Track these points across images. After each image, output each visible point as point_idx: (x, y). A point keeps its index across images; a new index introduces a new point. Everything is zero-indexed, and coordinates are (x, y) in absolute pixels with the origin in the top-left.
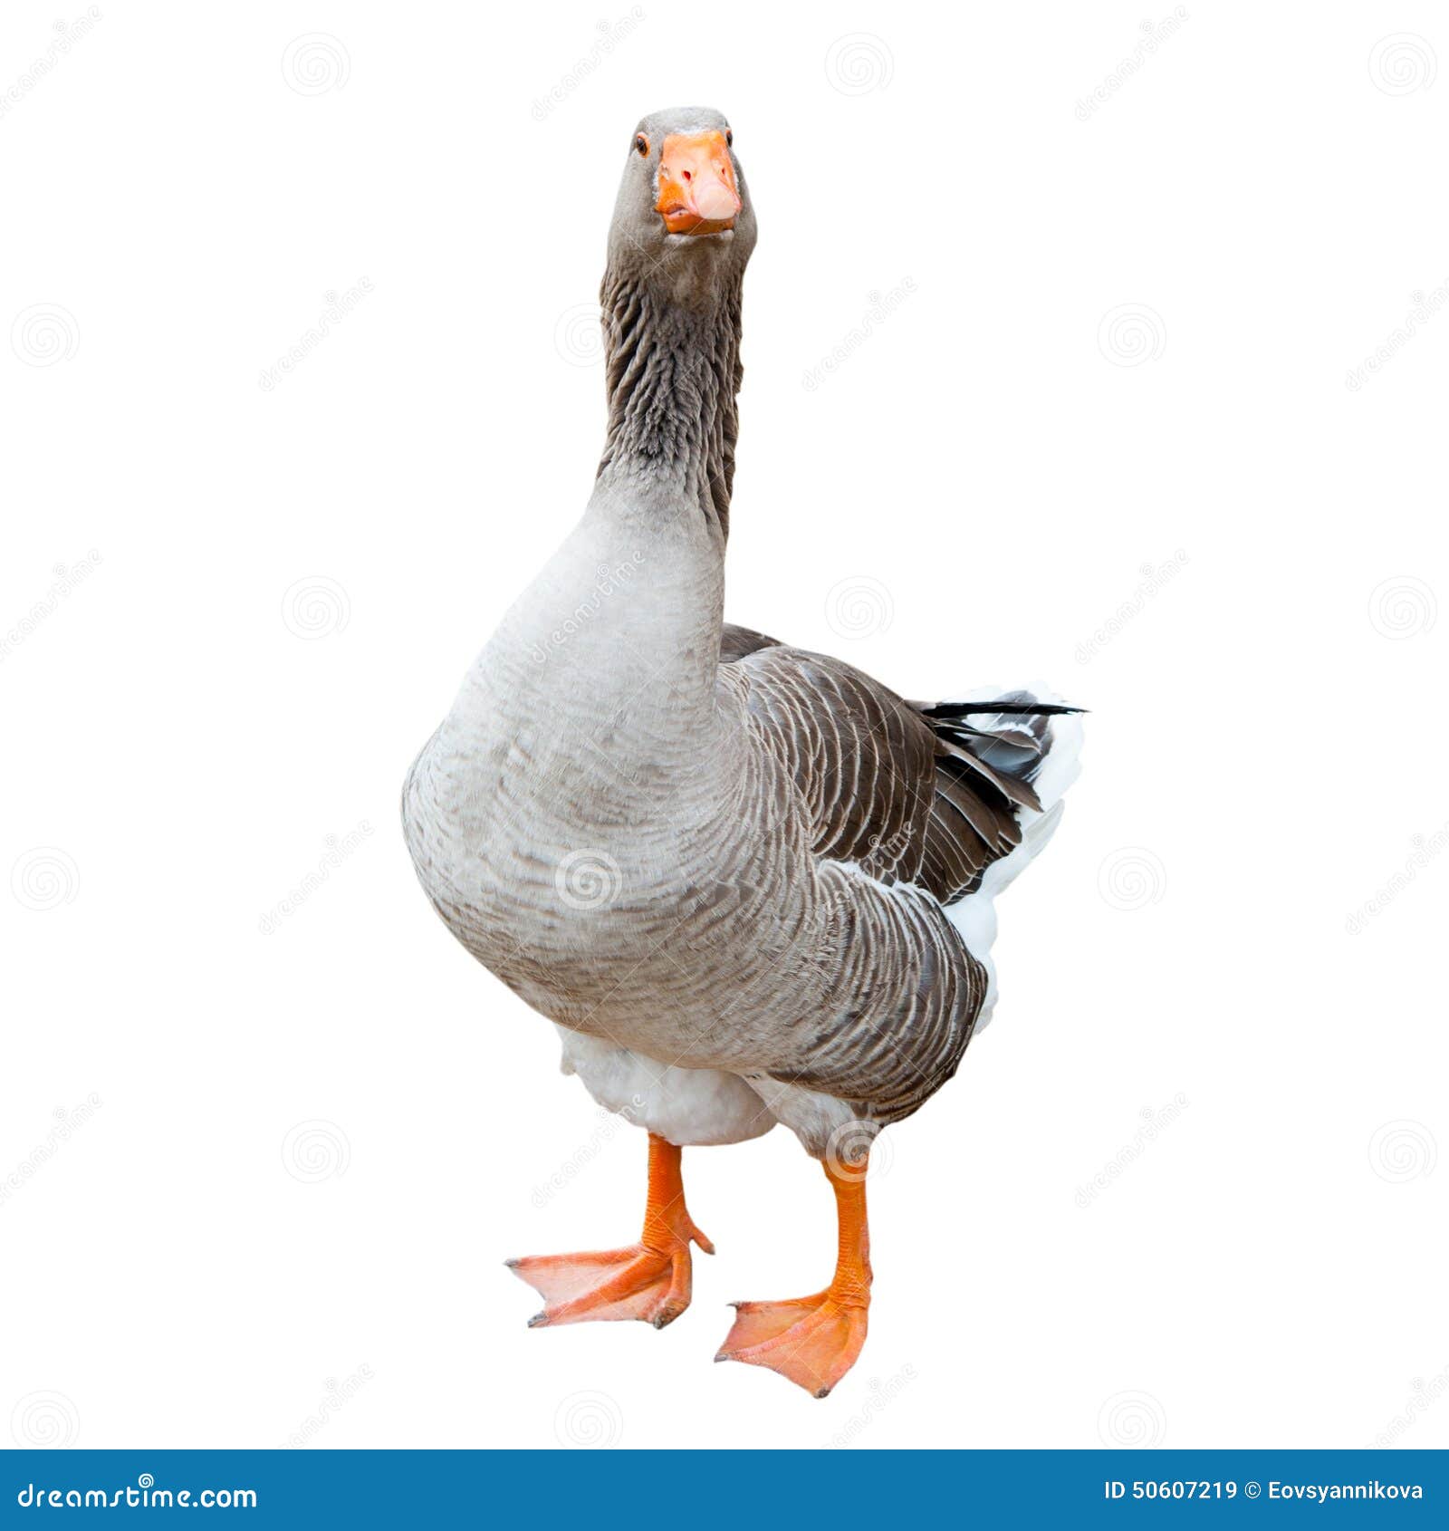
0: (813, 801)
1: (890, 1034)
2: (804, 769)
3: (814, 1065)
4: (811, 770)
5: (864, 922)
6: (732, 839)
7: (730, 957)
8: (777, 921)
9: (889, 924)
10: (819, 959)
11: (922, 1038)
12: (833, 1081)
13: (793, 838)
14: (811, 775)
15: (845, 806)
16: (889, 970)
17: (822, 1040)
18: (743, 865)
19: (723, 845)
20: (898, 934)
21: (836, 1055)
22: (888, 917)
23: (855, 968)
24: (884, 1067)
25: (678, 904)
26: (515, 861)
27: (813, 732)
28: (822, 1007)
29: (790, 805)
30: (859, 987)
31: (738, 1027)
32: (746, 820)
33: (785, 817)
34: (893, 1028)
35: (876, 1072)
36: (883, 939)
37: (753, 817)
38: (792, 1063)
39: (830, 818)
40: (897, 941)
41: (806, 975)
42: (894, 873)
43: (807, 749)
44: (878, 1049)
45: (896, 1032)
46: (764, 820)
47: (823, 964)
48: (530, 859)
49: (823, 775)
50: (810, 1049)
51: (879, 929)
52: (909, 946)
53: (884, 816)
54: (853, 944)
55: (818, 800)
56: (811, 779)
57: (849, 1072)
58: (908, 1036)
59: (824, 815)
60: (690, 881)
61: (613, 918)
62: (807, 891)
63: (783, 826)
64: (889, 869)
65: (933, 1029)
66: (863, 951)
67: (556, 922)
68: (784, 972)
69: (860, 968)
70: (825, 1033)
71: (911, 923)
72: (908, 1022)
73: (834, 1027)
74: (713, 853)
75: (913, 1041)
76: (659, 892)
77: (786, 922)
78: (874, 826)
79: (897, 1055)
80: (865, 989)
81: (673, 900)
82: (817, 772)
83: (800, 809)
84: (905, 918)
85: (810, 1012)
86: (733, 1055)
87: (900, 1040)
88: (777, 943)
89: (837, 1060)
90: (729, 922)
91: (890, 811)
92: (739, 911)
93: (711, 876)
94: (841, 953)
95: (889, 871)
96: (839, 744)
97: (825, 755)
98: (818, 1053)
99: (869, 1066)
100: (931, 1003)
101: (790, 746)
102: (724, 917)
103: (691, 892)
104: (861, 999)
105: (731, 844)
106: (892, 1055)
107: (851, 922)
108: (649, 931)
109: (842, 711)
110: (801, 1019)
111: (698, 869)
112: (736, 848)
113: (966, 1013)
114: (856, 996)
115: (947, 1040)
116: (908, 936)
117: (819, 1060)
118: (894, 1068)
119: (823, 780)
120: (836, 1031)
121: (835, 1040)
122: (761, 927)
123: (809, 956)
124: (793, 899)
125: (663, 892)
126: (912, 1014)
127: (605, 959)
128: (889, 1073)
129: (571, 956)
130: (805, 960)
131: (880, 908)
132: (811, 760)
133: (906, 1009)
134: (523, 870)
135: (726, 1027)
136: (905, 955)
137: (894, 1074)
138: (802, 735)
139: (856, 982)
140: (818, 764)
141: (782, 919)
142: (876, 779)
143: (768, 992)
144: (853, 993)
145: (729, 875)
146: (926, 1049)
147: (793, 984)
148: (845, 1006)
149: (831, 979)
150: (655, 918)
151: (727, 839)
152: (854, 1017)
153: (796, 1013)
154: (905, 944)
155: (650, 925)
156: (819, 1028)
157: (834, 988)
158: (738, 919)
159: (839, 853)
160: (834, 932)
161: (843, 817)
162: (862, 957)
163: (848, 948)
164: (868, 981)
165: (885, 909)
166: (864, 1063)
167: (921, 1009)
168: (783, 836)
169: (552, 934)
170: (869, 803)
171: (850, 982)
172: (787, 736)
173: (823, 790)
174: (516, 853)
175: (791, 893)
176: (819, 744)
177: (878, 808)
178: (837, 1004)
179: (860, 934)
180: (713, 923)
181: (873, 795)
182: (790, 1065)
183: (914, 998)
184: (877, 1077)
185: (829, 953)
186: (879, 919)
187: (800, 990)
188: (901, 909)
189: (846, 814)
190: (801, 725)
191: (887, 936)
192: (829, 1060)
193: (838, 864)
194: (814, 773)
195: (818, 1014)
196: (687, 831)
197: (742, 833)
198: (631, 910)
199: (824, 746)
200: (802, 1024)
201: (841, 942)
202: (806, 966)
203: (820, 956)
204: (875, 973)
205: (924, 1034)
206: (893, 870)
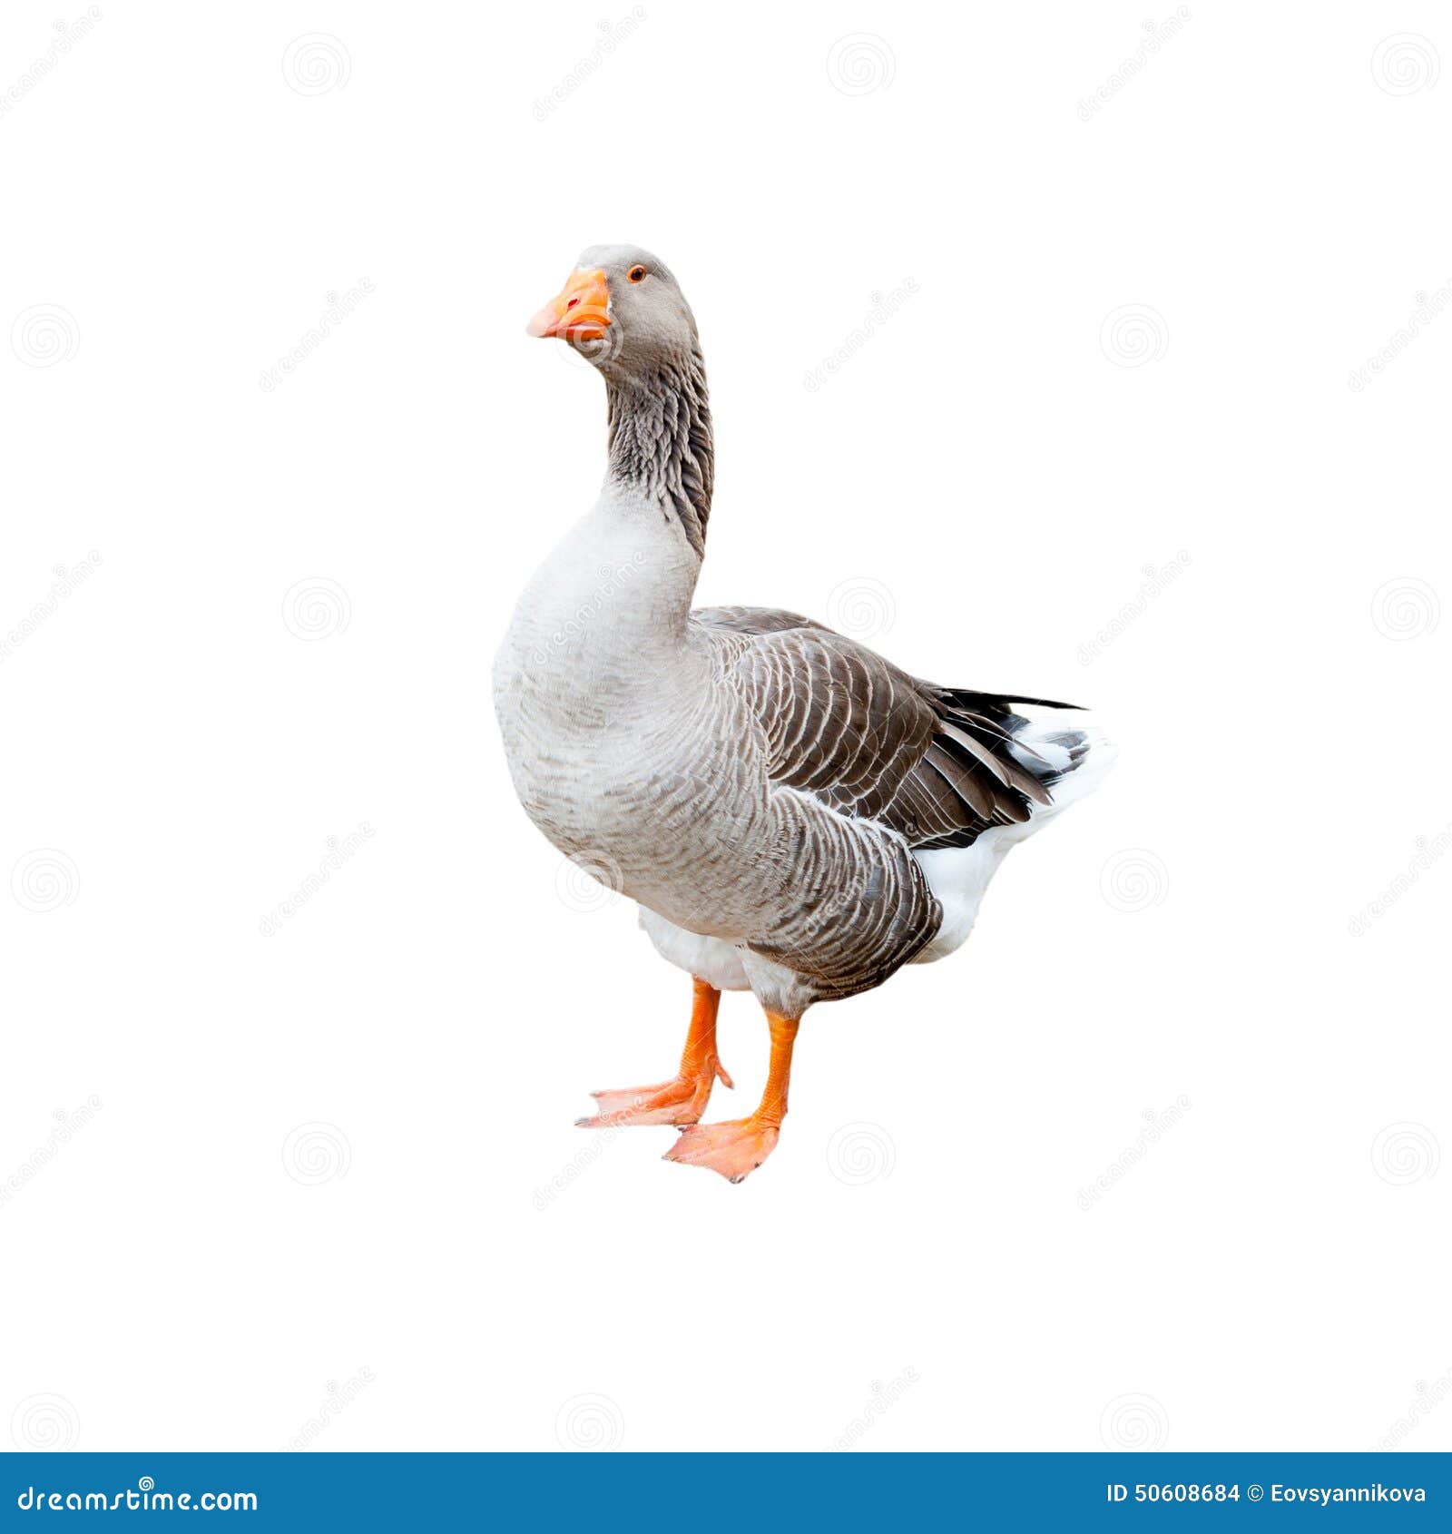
0: (775, 739)
1: (837, 926)
2: (770, 715)
3: (779, 942)
4: (775, 717)
5: (815, 836)
6: (687, 740)
7: (695, 841)
8: (730, 818)
9: (840, 842)
10: (772, 857)
11: (863, 936)
12: (794, 956)
13: (746, 753)
14: (775, 720)
15: (805, 748)
16: (838, 877)
17: (784, 922)
18: (696, 761)
19: (679, 744)
20: (848, 851)
21: (795, 935)
22: (840, 836)
23: (806, 868)
24: (831, 951)
25: (647, 788)
26: (540, 763)
27: (786, 691)
28: (780, 895)
29: (747, 731)
30: (811, 885)
31: (718, 901)
32: (700, 728)
33: (741, 736)
34: (840, 922)
35: (825, 953)
36: (833, 853)
37: (706, 727)
38: (763, 937)
39: (789, 755)
40: (846, 856)
41: (762, 867)
42: (852, 807)
43: (777, 701)
44: (827, 937)
45: (842, 926)
46: (717, 731)
47: (776, 861)
48: (548, 759)
49: (787, 722)
50: (776, 928)
51: (830, 844)
52: (858, 862)
53: (846, 762)
54: (803, 851)
55: (779, 740)
56: (774, 723)
57: (806, 950)
58: (852, 932)
59: (784, 751)
60: (655, 770)
61: (606, 800)
62: (759, 798)
63: (737, 744)
64: (847, 802)
65: (873, 930)
66: (813, 857)
67: (574, 807)
68: (744, 861)
69: (811, 870)
70: (786, 916)
71: (863, 846)
72: (852, 921)
73: (793, 912)
74: (671, 749)
75: (856, 936)
76: (631, 779)
77: (739, 819)
78: (835, 768)
79: (842, 944)
80: (816, 886)
81: (644, 784)
82: (781, 721)
83: (758, 735)
84: (857, 840)
85: (772, 898)
86: (720, 923)
87: (846, 934)
88: (732, 835)
89: (796, 940)
90: (688, 809)
91: (854, 760)
92: (696, 800)
93: (670, 767)
94: (792, 856)
95: (847, 805)
96: (810, 704)
97: (793, 708)
98: (781, 932)
99: (820, 948)
100: (874, 911)
101: (760, 698)
102: (683, 804)
103: (656, 779)
104: (813, 894)
105: (686, 744)
106: (837, 943)
107: (802, 833)
108: (632, 811)
109: (825, 681)
110: (765, 902)
111: (660, 761)
112: (691, 747)
113: (905, 930)
114: (809, 891)
115: (883, 943)
116: (857, 854)
117: (783, 938)
118: (839, 953)
119: (787, 728)
120: (795, 916)
121: (795, 924)
122: (716, 818)
123: (763, 853)
124: (743, 802)
125: (635, 779)
126: (856, 914)
127: (610, 835)
128: (835, 956)
129: (588, 832)
130: (760, 855)
131: (832, 830)
132: (778, 710)
133: (851, 910)
134: (546, 770)
135: (710, 900)
136: (853, 868)
137: (838, 958)
138: (775, 692)
139: (807, 880)
140: (784, 715)
141: (735, 816)
142: (843, 734)
143: (734, 876)
144: (806, 888)
145: (684, 768)
146: (866, 944)
147: (754, 873)
148: (800, 898)
149: (786, 874)
150: (633, 800)
151: (683, 741)
152: (809, 908)
153: (760, 897)
154: (854, 859)
155: (631, 806)
156: (781, 911)
157: (789, 881)
158: (696, 807)
159: (795, 781)
160: (785, 838)
161: (801, 757)
162: (812, 862)
163: (798, 853)
164: (818, 880)
165: (838, 831)
166: (816, 946)
167: (864, 913)
168: (736, 750)
169: (573, 817)
170: (831, 752)
171: (802, 879)
172: (760, 690)
173: (785, 734)
174: (540, 757)
175: (741, 796)
176: (788, 701)
177: (841, 756)
178: (794, 894)
179: (810, 844)
180: (676, 807)
181: (837, 745)
182: (762, 939)
183: (859, 905)
184: (825, 958)
185: (781, 854)
186: (831, 836)
187: (760, 879)
188: (855, 834)
189: (805, 755)
190: (777, 684)
191: (837, 851)
192: (789, 939)
193: (795, 791)
194: (778, 721)
195: (778, 900)
196: (649, 735)
197: (696, 736)
198: (617, 793)
199: (794, 703)
200: (767, 906)
201: (792, 848)
202: (761, 861)
203: (773, 855)
204: (825, 877)
205: (865, 933)
206: (852, 804)
